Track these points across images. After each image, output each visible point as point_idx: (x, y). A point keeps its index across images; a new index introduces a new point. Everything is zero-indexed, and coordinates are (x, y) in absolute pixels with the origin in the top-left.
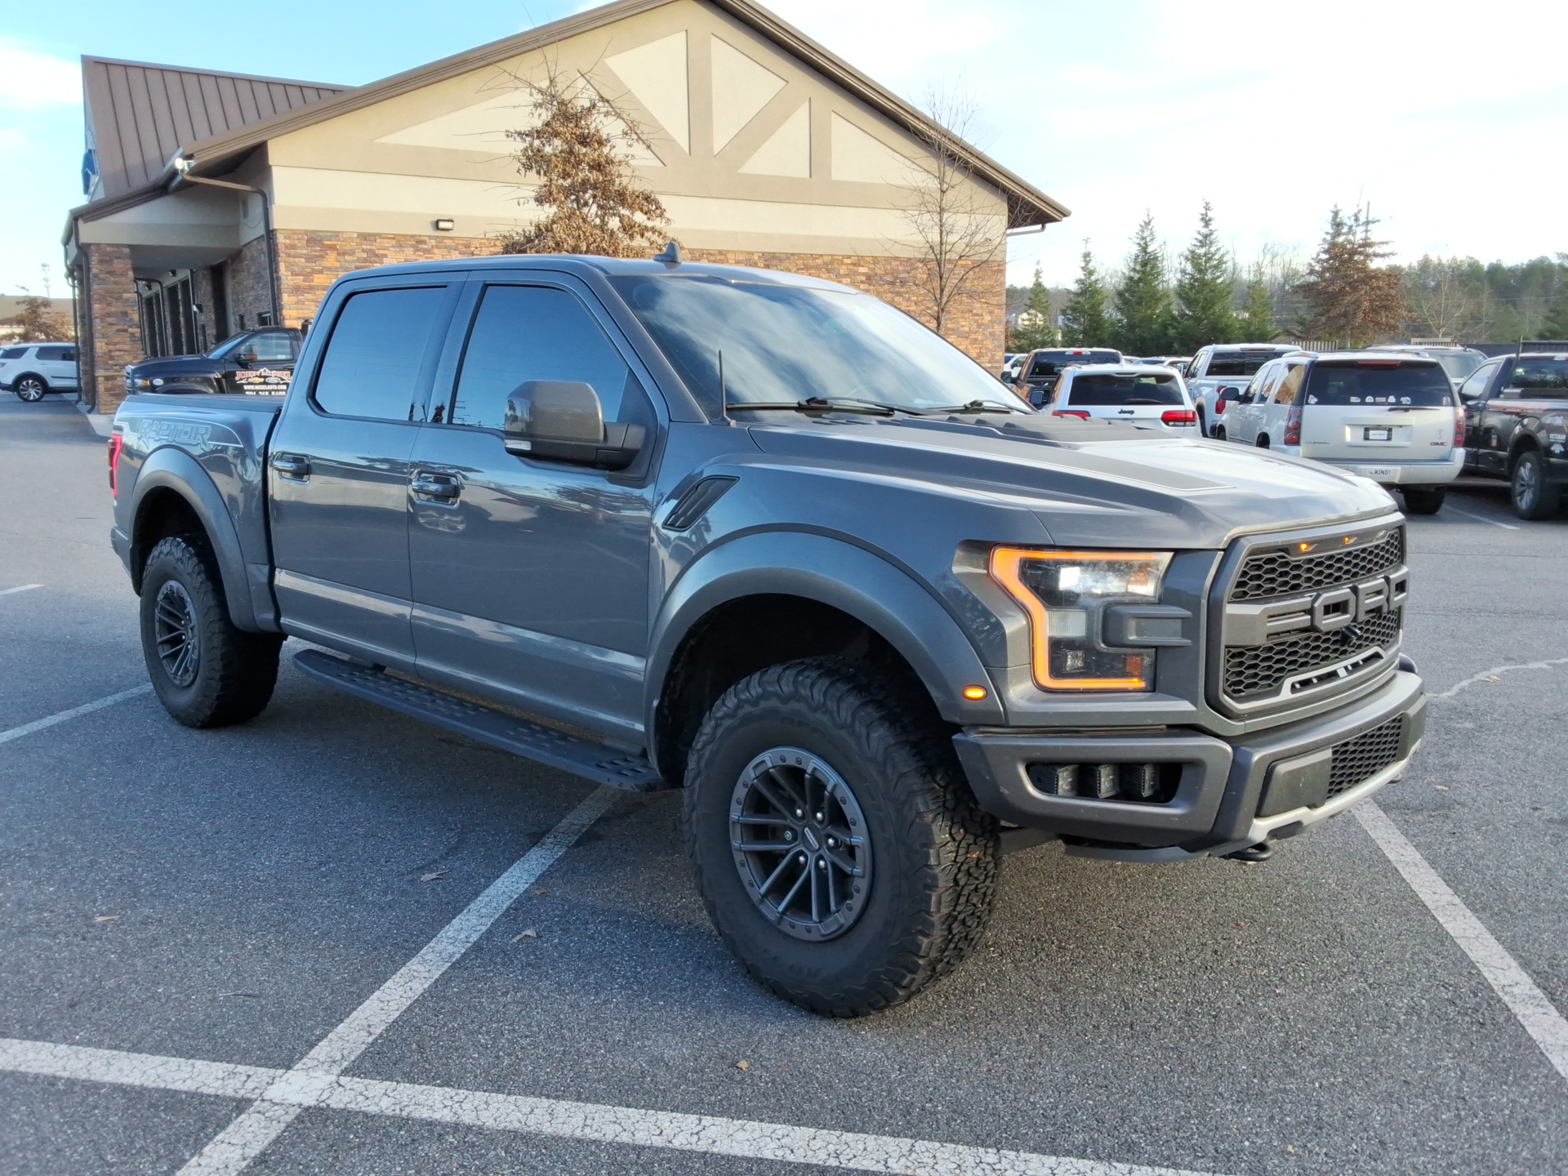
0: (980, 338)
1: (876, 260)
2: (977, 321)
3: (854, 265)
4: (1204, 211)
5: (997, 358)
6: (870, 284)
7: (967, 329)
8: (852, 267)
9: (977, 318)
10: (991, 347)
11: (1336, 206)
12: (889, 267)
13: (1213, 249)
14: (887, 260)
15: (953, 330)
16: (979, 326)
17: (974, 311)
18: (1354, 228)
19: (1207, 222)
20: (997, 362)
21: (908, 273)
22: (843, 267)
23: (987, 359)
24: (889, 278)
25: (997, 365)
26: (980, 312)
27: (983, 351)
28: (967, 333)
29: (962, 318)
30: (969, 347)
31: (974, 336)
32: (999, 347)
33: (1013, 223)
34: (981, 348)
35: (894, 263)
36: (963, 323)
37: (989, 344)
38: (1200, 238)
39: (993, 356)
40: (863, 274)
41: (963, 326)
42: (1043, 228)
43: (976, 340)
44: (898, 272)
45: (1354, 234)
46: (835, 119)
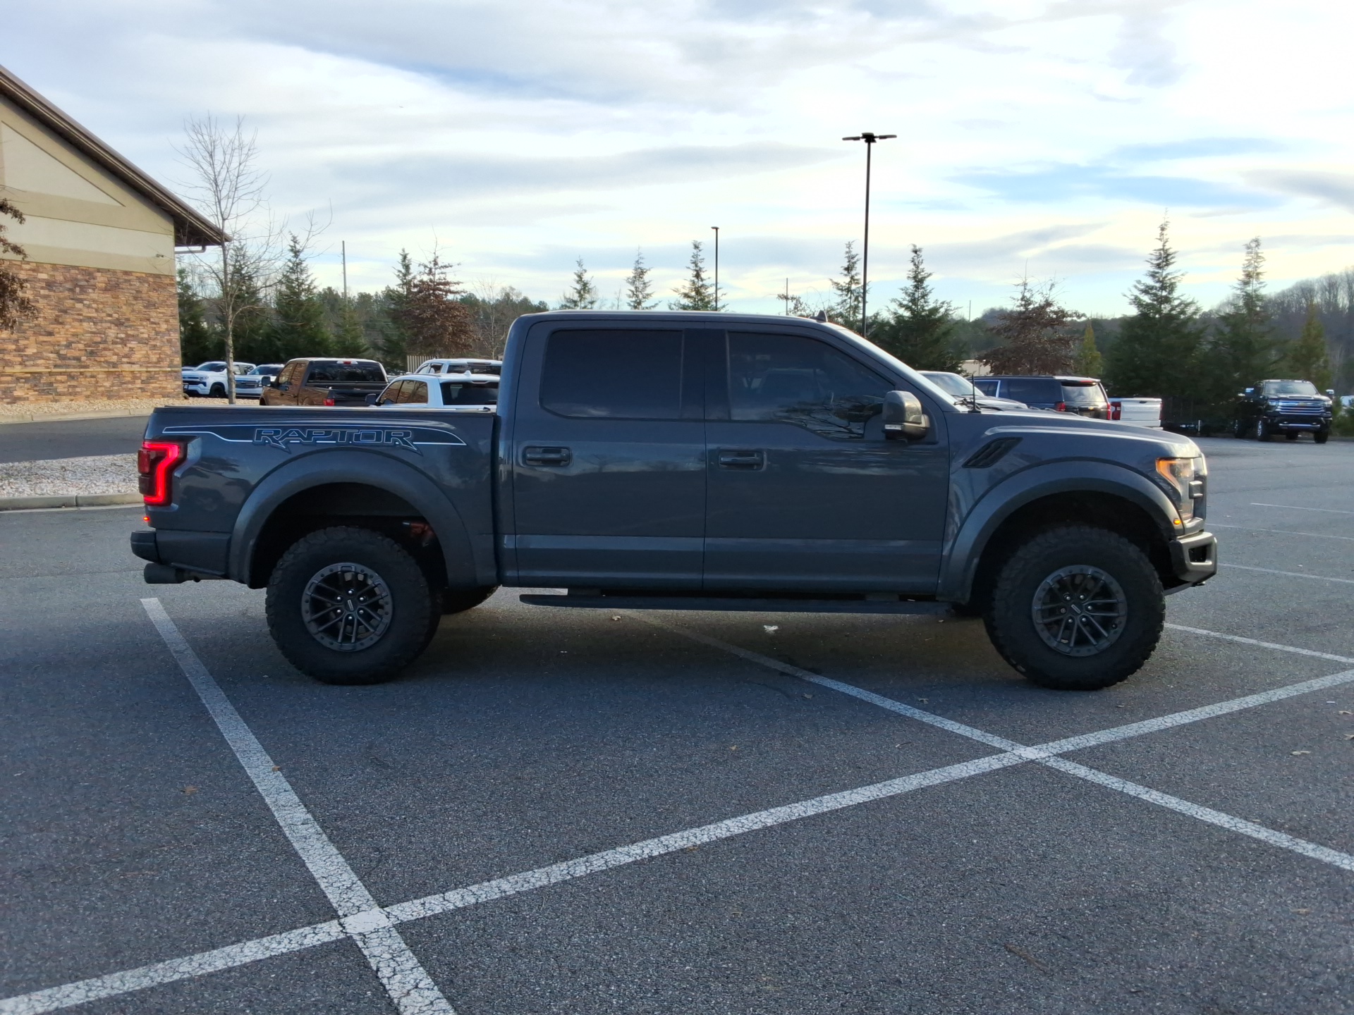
0: (158, 344)
1: (55, 267)
2: (154, 329)
3: (34, 270)
4: (292, 244)
5: (175, 363)
6: (50, 290)
7: (146, 336)
8: (31, 273)
9: (154, 326)
10: (169, 353)
11: (404, 251)
12: (68, 275)
13: (304, 276)
14: (68, 268)
15: (133, 336)
16: (157, 333)
17: (152, 320)
18: (433, 270)
19: (296, 253)
20: (176, 366)
21: (87, 281)
22: (23, 272)
23: (166, 363)
24: (68, 285)
25: (176, 369)
26: (157, 320)
27: (162, 356)
28: (146, 339)
29: (141, 325)
30: (150, 352)
31: (153, 343)
32: (176, 353)
33: (179, 242)
34: (160, 354)
35: (73, 271)
36: (142, 331)
37: (167, 350)
38: (291, 265)
39: (172, 361)
40: (43, 280)
41: (143, 333)
42: (204, 249)
43: (155, 346)
44: (77, 280)
45: (434, 275)
46: (6, 130)
